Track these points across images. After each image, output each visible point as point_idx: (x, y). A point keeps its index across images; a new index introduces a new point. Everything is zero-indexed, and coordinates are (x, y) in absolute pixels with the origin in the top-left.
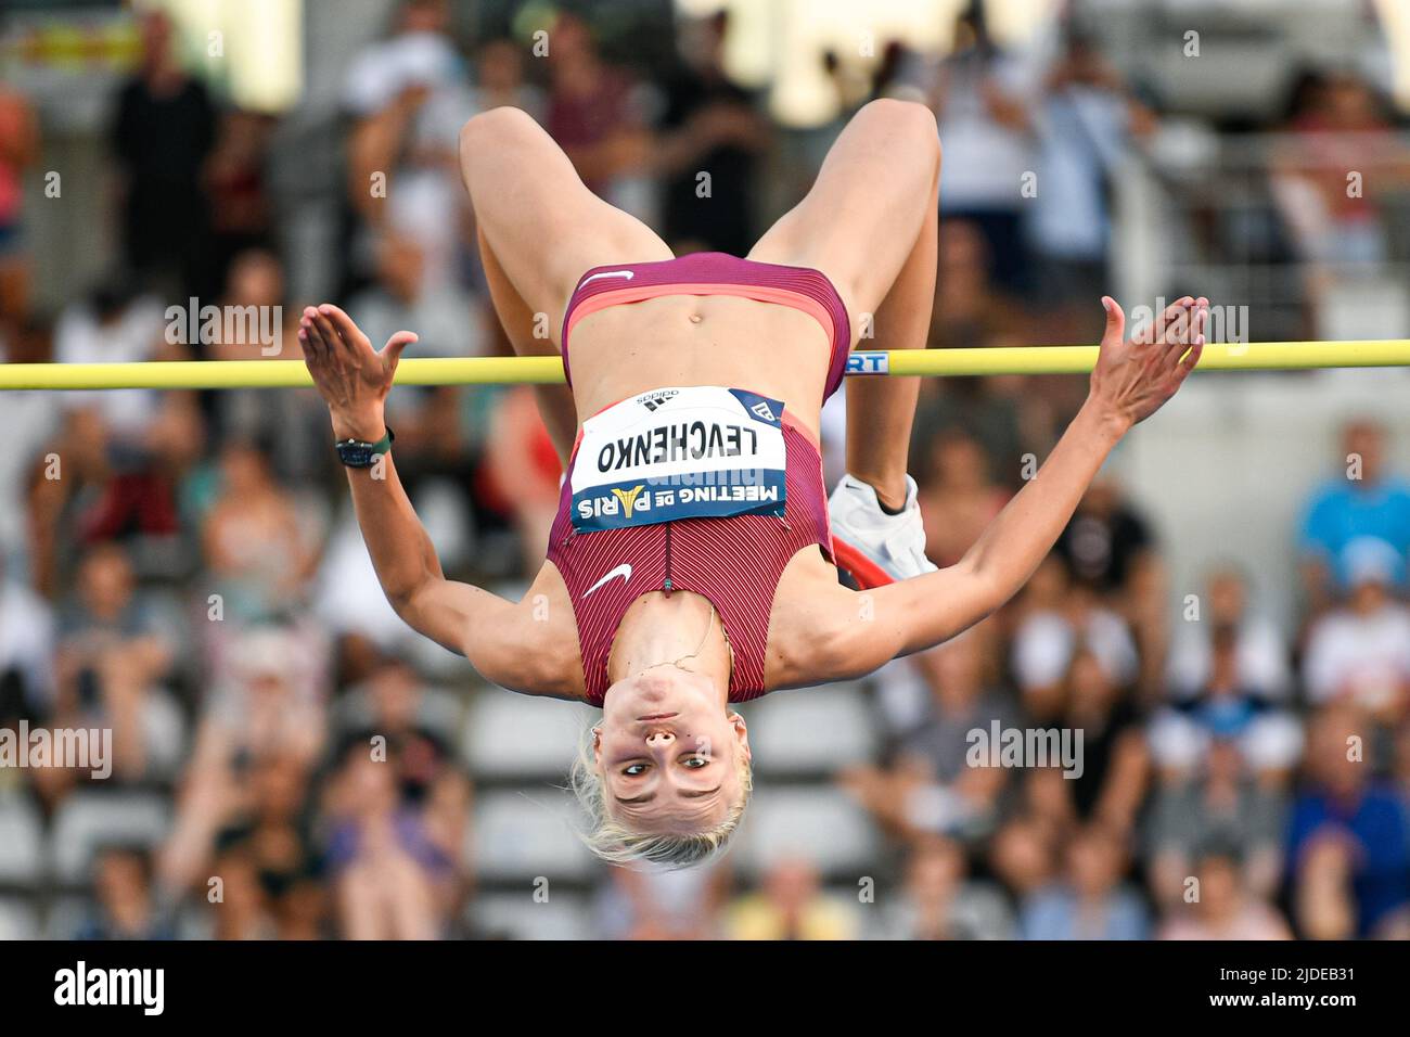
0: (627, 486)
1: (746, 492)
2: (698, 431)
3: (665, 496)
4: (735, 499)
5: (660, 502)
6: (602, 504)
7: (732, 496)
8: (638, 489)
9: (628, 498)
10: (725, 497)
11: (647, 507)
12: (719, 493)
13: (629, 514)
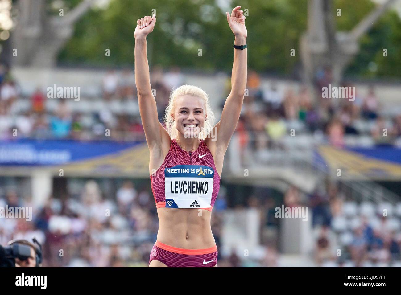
0: (201, 176)
1: (174, 171)
2: (185, 190)
3: (193, 172)
4: (176, 169)
5: (194, 170)
6: (207, 172)
7: (177, 170)
8: (199, 175)
9: (201, 173)
10: (179, 170)
11: (197, 169)
12: (180, 171)
13: (201, 168)
